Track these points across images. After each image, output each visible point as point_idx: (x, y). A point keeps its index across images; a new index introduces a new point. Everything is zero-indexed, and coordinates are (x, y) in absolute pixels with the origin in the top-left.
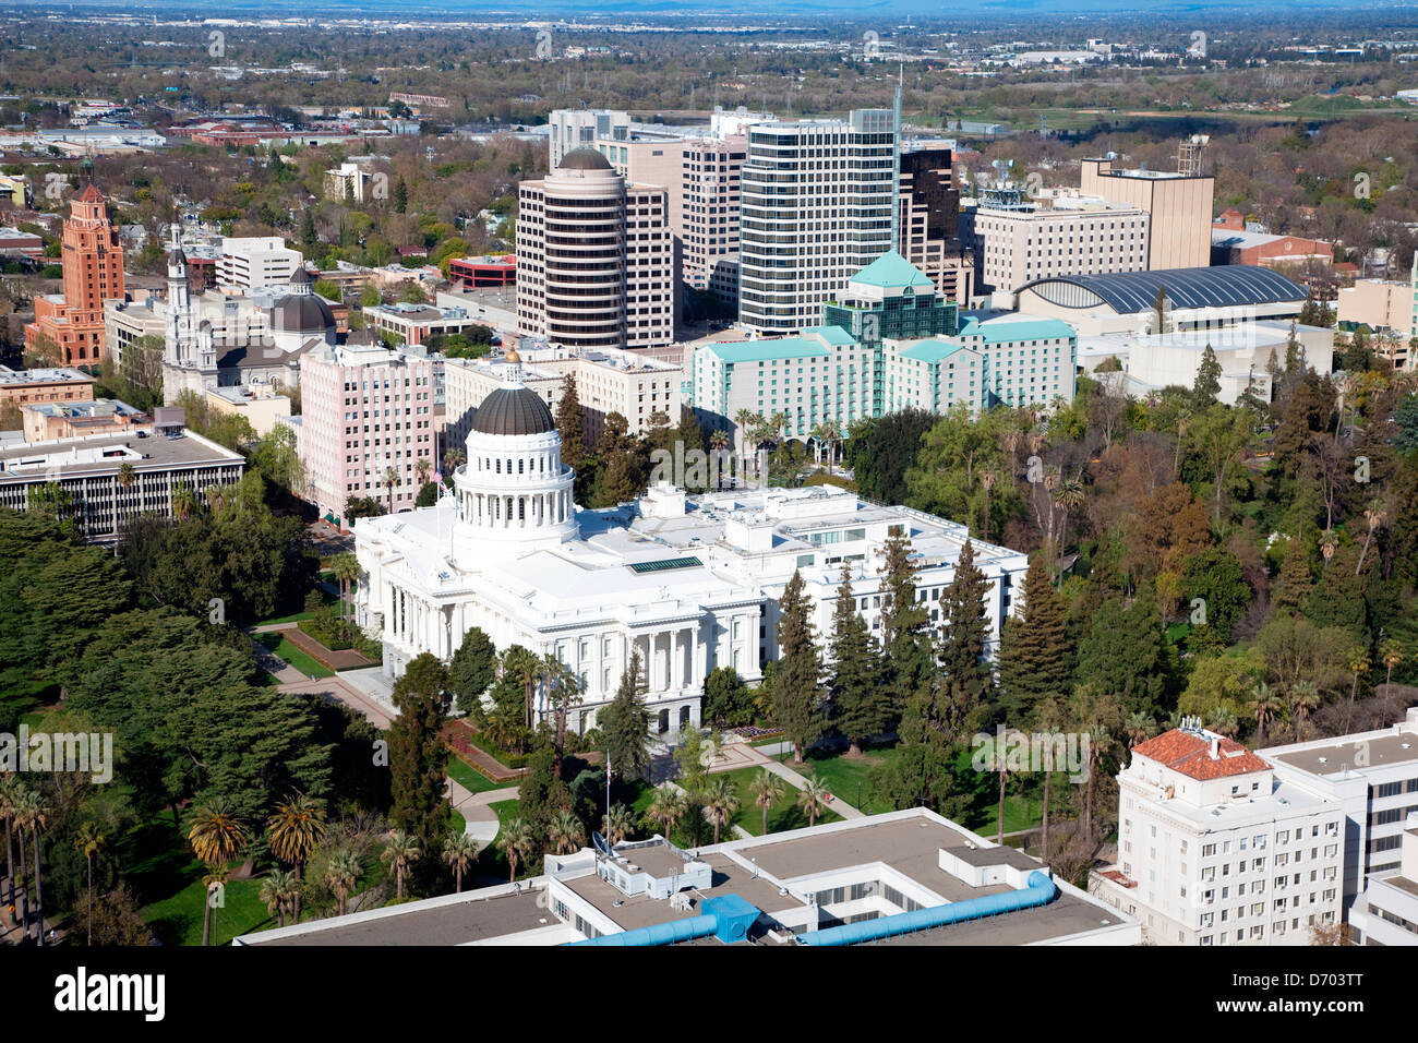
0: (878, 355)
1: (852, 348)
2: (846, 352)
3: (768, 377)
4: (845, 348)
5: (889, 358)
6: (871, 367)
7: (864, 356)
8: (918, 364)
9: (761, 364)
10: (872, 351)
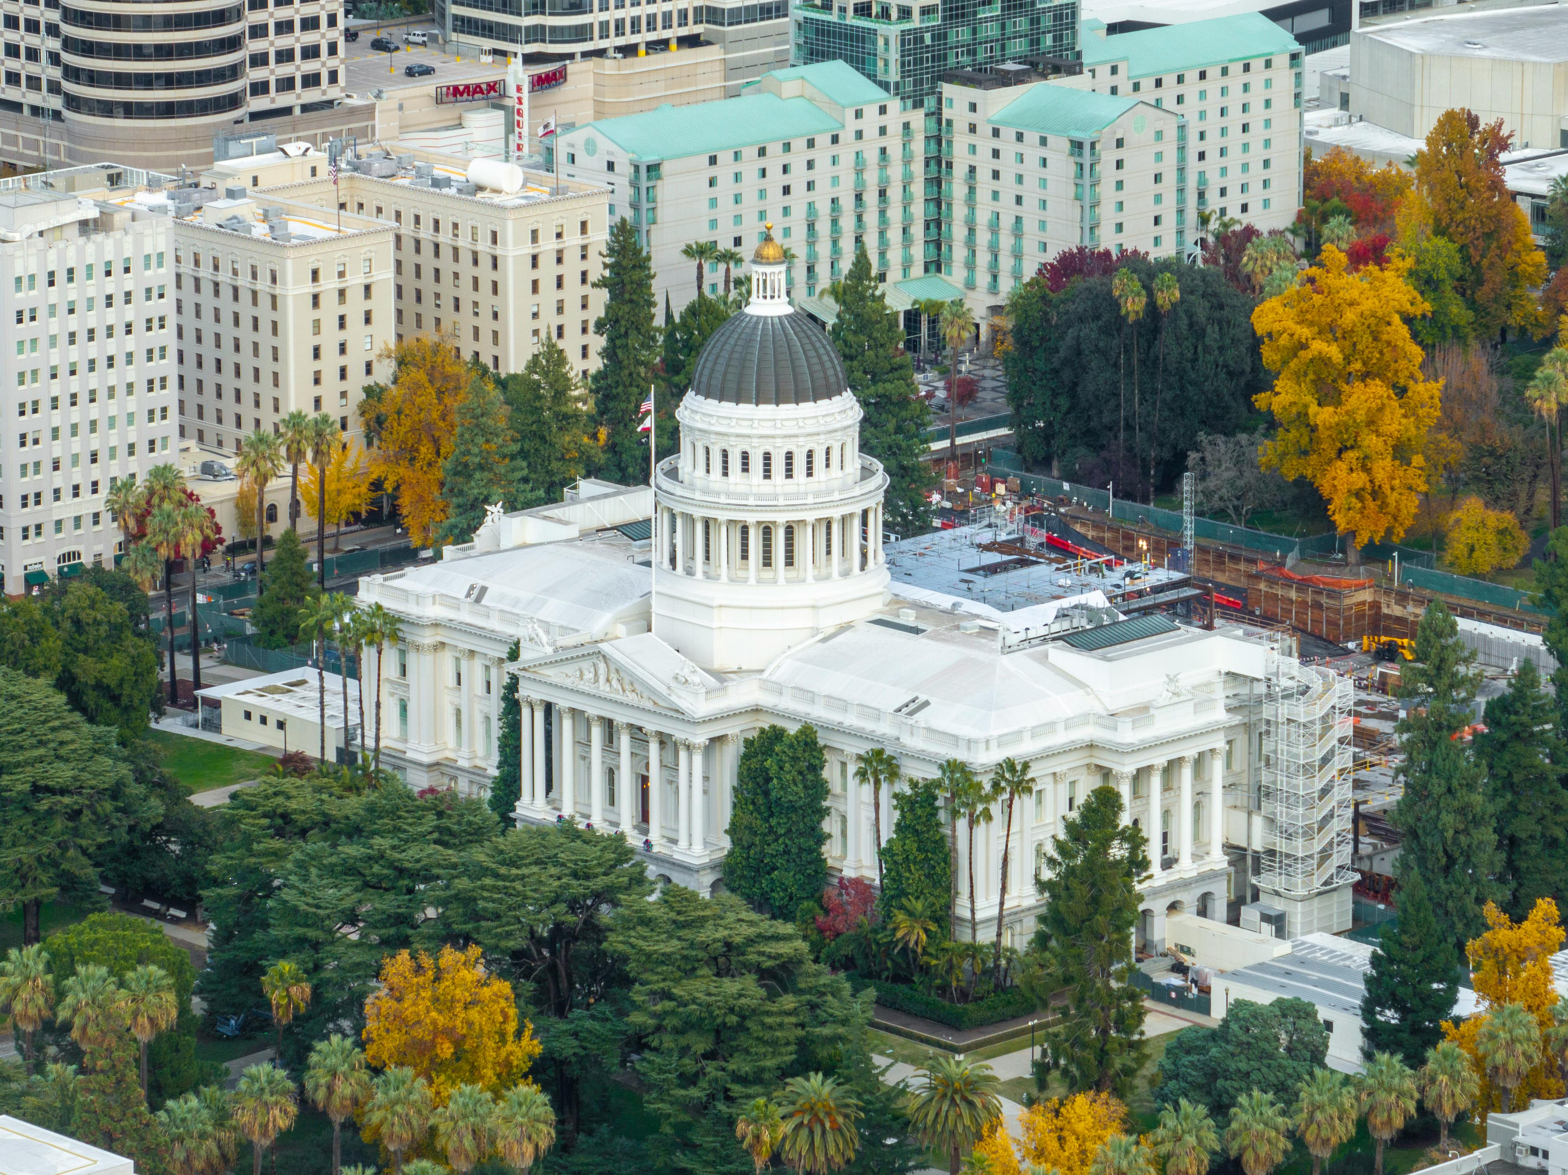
0: (932, 122)
1: (883, 110)
2: (871, 121)
3: (725, 188)
4: (871, 112)
5: (960, 126)
6: (918, 147)
7: (906, 126)
8: (1043, 141)
9: (713, 160)
10: (920, 113)
